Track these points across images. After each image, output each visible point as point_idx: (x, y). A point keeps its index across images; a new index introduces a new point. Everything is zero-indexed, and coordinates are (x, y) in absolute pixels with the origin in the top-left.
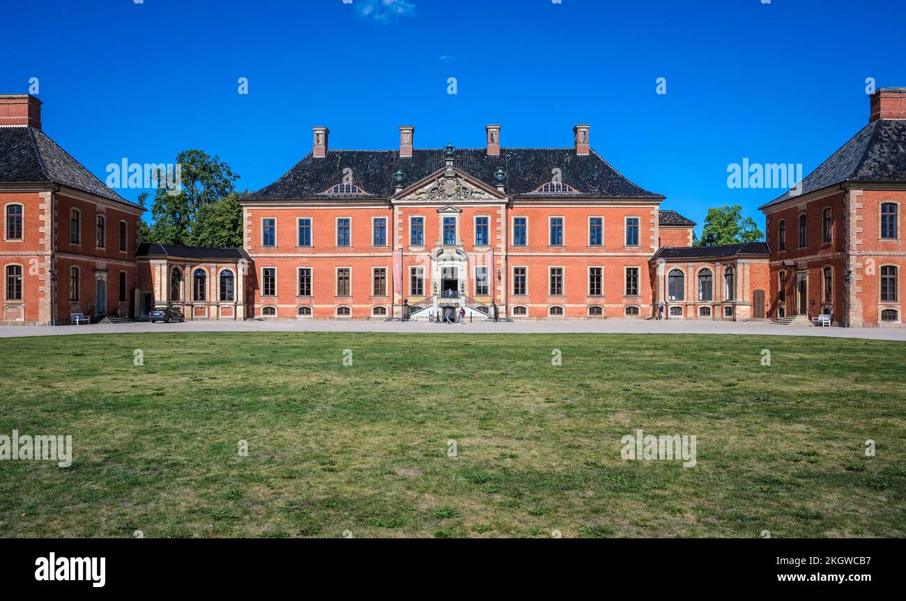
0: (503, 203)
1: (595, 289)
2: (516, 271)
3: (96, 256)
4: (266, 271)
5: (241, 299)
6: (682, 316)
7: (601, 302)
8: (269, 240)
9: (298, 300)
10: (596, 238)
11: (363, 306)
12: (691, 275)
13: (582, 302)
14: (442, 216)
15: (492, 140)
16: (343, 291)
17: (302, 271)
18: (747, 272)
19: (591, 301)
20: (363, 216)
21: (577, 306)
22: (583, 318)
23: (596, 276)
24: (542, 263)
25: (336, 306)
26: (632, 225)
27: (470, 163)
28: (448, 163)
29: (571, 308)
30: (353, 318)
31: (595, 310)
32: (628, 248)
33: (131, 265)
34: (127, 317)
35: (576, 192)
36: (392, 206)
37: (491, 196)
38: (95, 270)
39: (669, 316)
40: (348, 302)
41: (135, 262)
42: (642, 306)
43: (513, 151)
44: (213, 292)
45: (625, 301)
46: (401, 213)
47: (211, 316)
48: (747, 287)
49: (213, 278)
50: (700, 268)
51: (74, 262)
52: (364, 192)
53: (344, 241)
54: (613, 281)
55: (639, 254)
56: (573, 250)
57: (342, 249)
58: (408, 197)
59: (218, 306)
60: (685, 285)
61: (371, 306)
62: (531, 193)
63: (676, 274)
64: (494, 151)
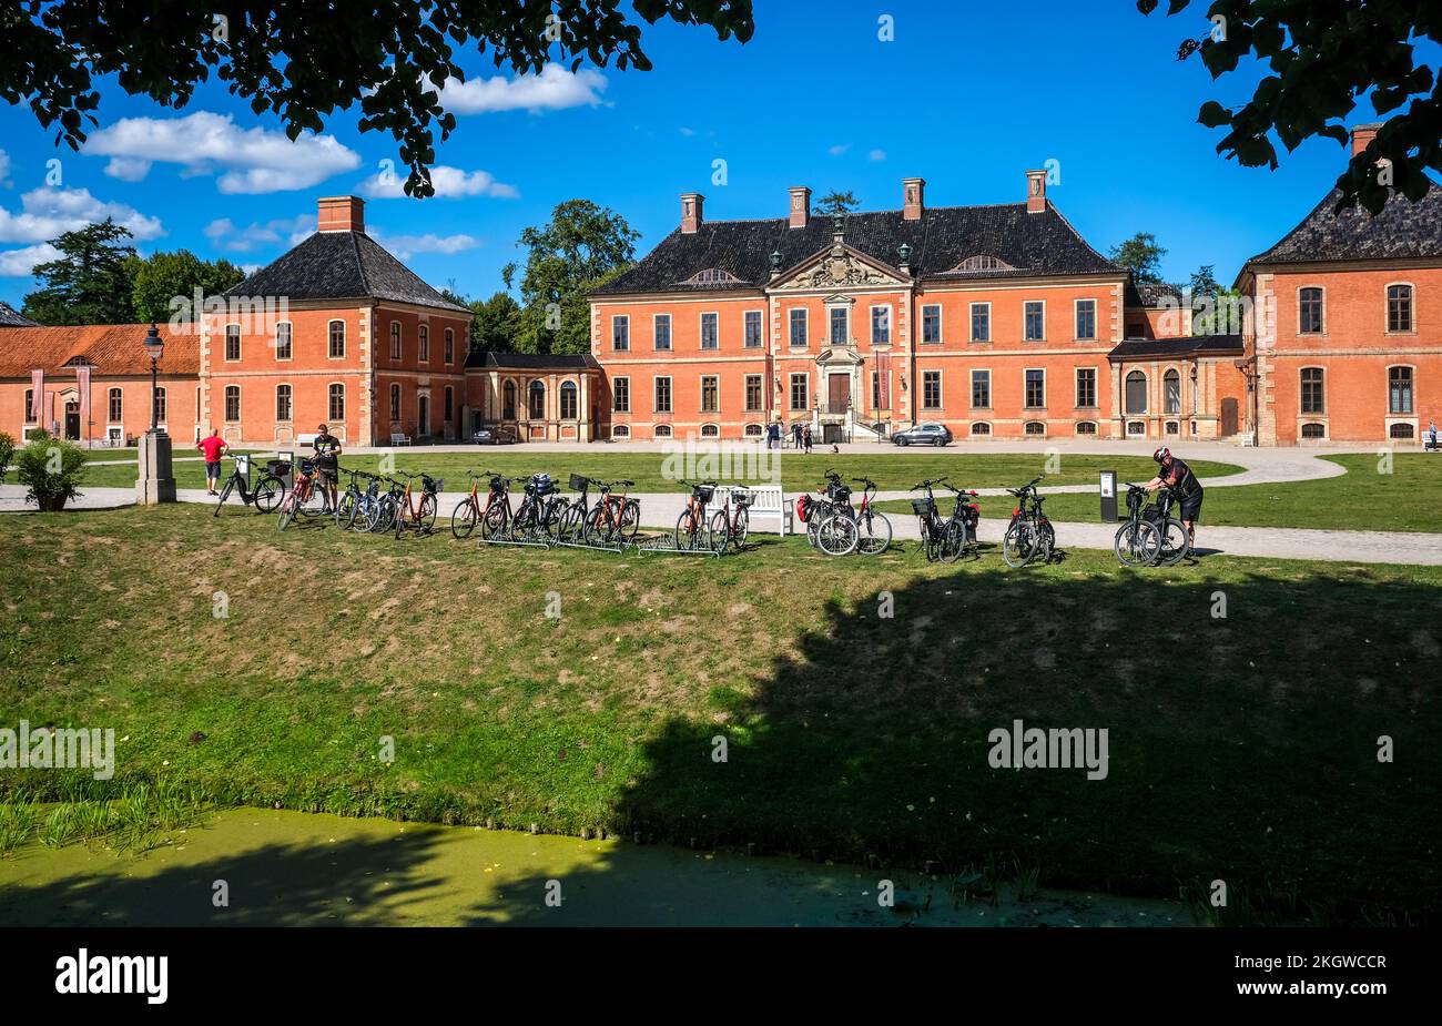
0: (907, 288)
1: (1034, 399)
2: (927, 376)
3: (417, 371)
4: (618, 381)
5: (585, 416)
6: (1144, 435)
7: (1041, 416)
8: (620, 343)
9: (655, 417)
10: (1035, 331)
11: (733, 424)
12: (1155, 379)
13: (1015, 415)
14: (830, 307)
15: (911, 200)
16: (709, 404)
17: (660, 381)
18: (1212, 375)
19: (1029, 415)
20: (732, 311)
21: (1009, 422)
22: (1017, 438)
23: (1035, 381)
24: (962, 365)
25: (700, 424)
26: (1086, 310)
27: (880, 233)
28: (836, 239)
29: (1001, 424)
30: (721, 439)
31: (1035, 428)
32: (1080, 343)
33: (458, 378)
34: (453, 438)
35: (1010, 268)
36: (768, 296)
37: (892, 280)
38: (418, 386)
39: (1127, 434)
40: (715, 419)
41: (463, 374)
42: (1101, 421)
43: (940, 212)
44: (553, 409)
45: (1076, 414)
46: (778, 305)
47: (550, 437)
48: (1212, 394)
49: (553, 391)
50: (1167, 369)
51: (395, 379)
52: (735, 280)
53: (710, 341)
54: (1061, 387)
55: (1094, 350)
56: (1004, 348)
57: (707, 352)
58: (787, 284)
59: (558, 426)
60: (1148, 391)
61: (743, 424)
62: (949, 273)
63: (1135, 377)
64: (912, 214)
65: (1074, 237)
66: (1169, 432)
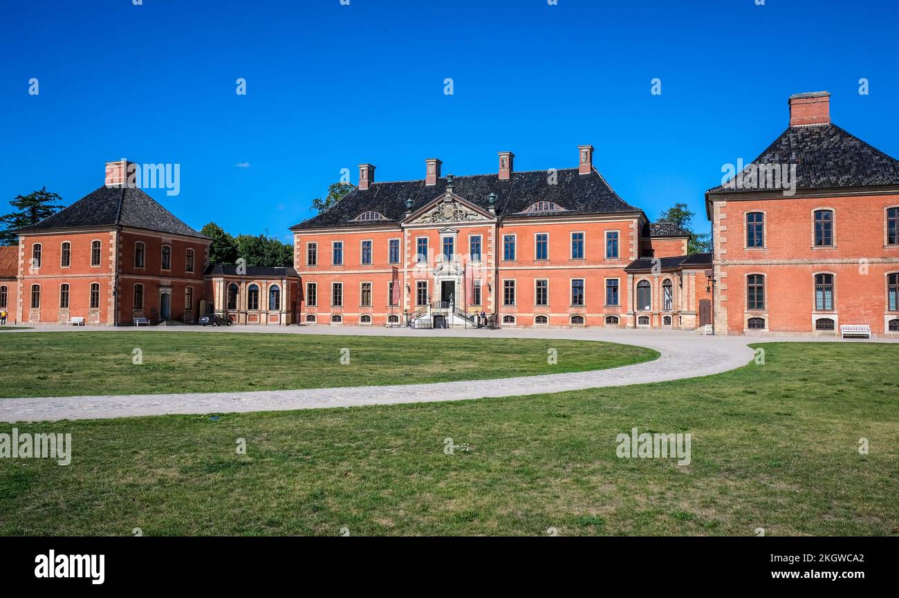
0: (493, 223)
1: (578, 300)
2: (507, 283)
3: (160, 276)
4: (310, 285)
5: (284, 308)
6: (649, 326)
7: (582, 311)
8: (312, 260)
9: (332, 310)
10: (578, 252)
11: (380, 315)
12: (656, 286)
13: (564, 311)
14: (443, 236)
15: (503, 166)
16: (366, 302)
17: (336, 285)
18: (693, 282)
19: (573, 311)
20: (380, 238)
21: (560, 315)
22: (565, 327)
23: (578, 287)
24: (529, 276)
25: (360, 315)
26: (612, 238)
27: (482, 188)
28: (448, 190)
29: (554, 317)
30: (372, 325)
31: (577, 319)
32: (608, 261)
33: (197, 282)
34: (192, 321)
35: (563, 210)
36: (403, 228)
37: (483, 217)
38: (159, 286)
39: (637, 325)
40: (369, 311)
41: (203, 279)
42: (622, 315)
43: (522, 174)
44: (264, 303)
45: (605, 310)
46: (410, 234)
47: (262, 322)
48: (693, 296)
49: (264, 291)
50: (664, 279)
51: (138, 281)
52: (384, 218)
53: (366, 260)
54: (595, 292)
55: (618, 266)
56: (557, 264)
57: (365, 266)
58: (415, 221)
59: (267, 314)
60: (652, 295)
61: (387, 315)
62: (522, 213)
63: (643, 284)
64: (504, 175)
65: (608, 189)
66: (665, 324)
